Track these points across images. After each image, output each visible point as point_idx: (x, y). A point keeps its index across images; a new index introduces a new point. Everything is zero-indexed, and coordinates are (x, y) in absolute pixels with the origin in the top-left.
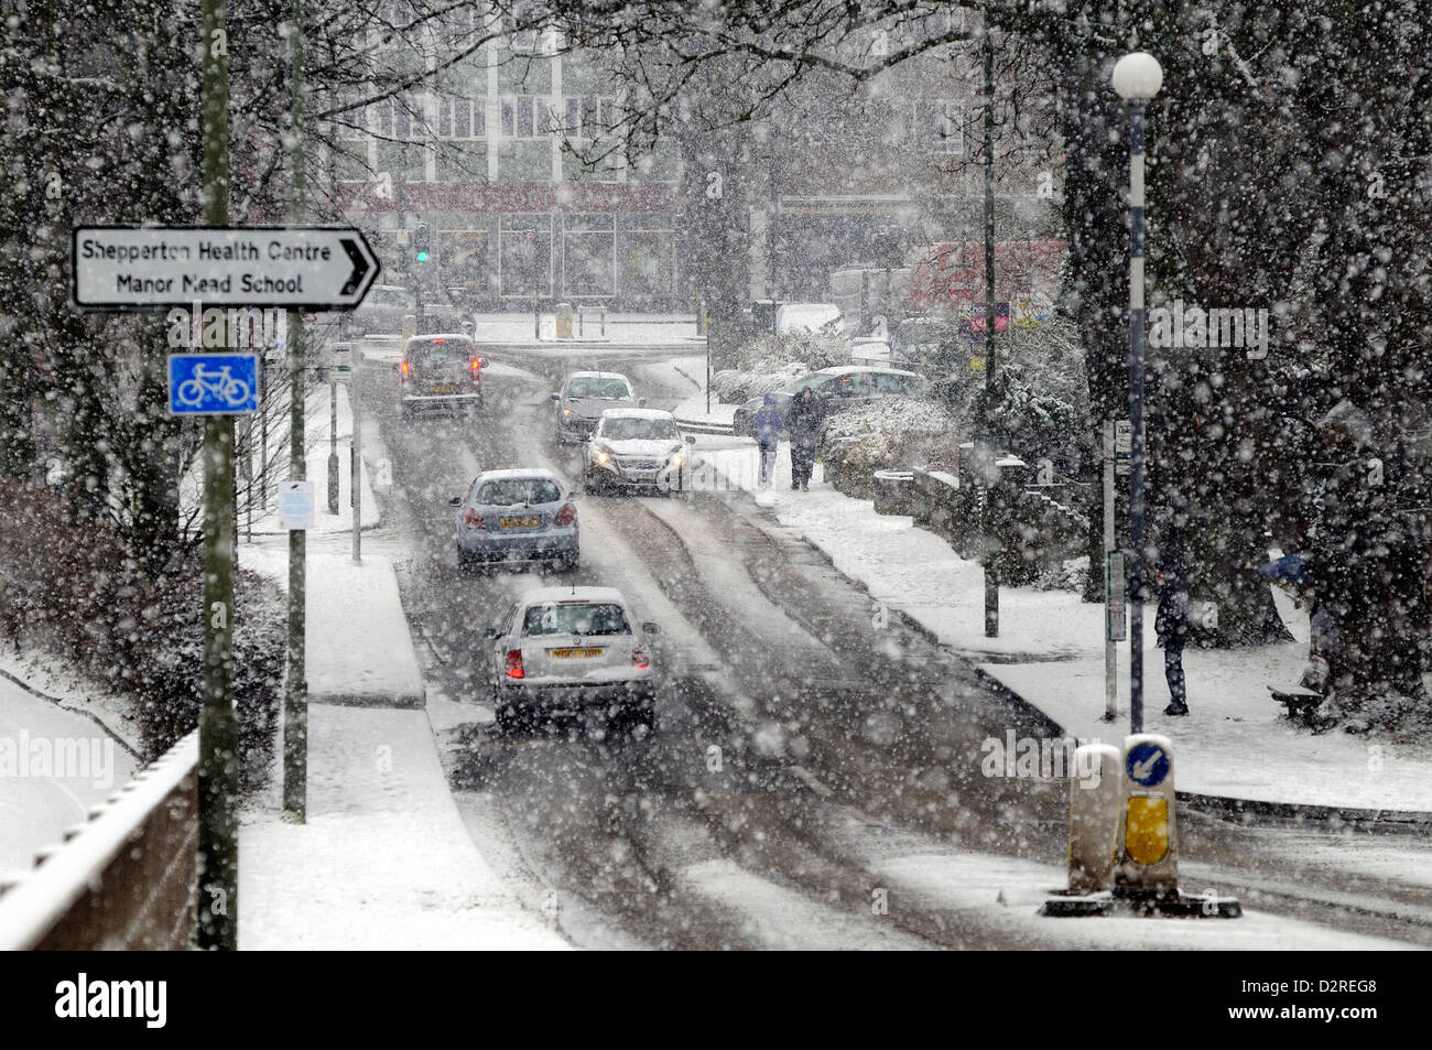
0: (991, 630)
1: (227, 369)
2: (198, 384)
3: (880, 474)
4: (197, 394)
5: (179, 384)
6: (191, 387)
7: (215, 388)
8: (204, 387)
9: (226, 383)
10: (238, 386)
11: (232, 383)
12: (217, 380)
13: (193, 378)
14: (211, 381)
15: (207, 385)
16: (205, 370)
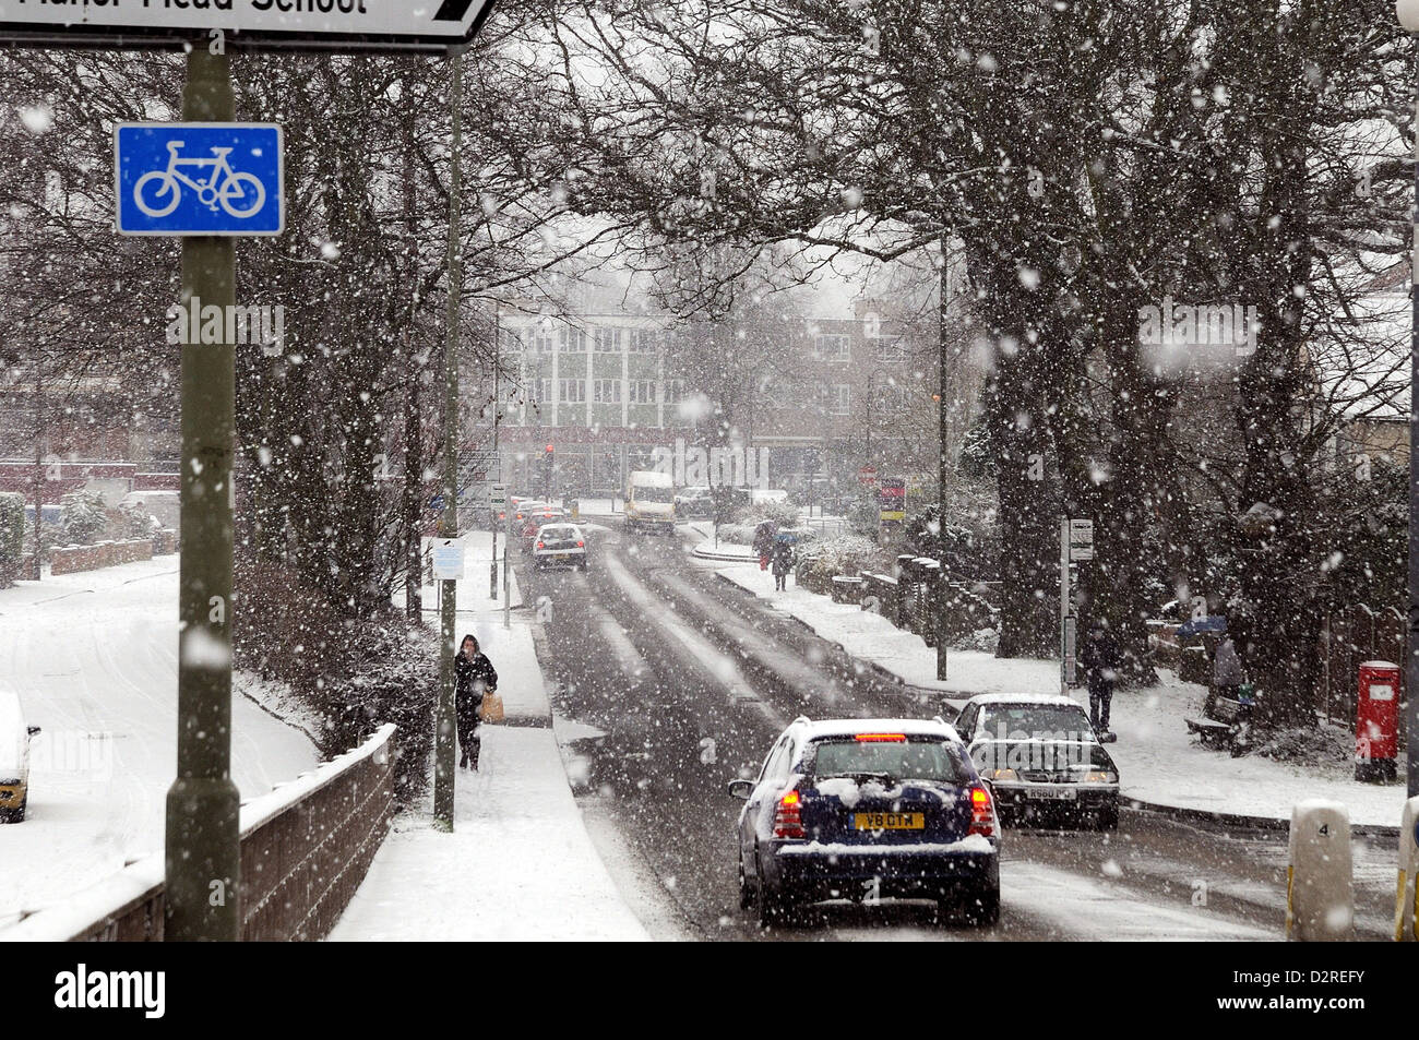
0: (942, 675)
1: (222, 151)
2: (169, 178)
3: (835, 578)
4: (169, 196)
5: (135, 177)
6: (158, 183)
7: (199, 187)
8: (183, 186)
9: (223, 176)
10: (242, 182)
11: (233, 178)
12: (208, 170)
13: (164, 169)
14: (194, 173)
15: (185, 179)
16: (182, 153)
